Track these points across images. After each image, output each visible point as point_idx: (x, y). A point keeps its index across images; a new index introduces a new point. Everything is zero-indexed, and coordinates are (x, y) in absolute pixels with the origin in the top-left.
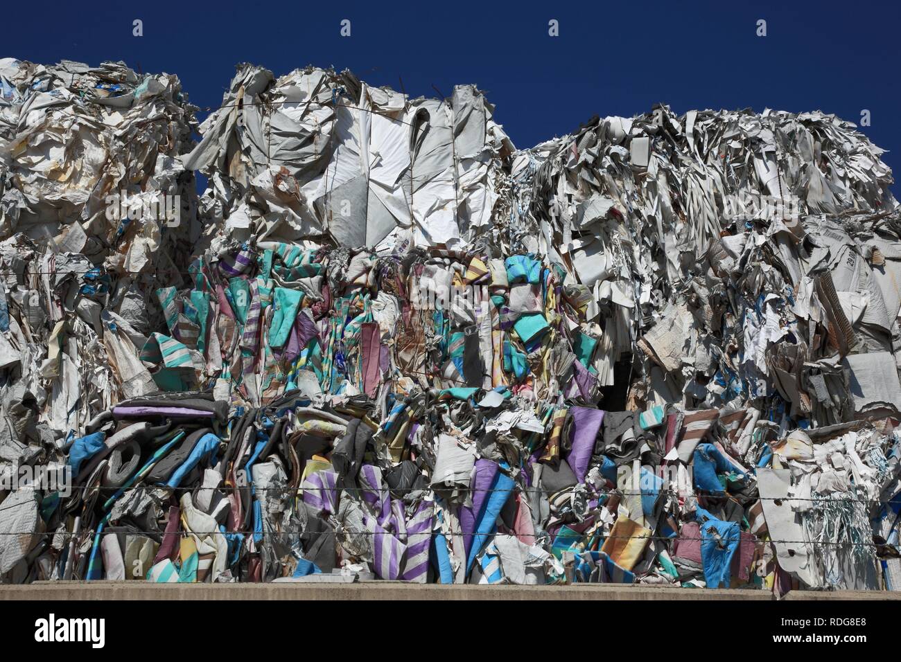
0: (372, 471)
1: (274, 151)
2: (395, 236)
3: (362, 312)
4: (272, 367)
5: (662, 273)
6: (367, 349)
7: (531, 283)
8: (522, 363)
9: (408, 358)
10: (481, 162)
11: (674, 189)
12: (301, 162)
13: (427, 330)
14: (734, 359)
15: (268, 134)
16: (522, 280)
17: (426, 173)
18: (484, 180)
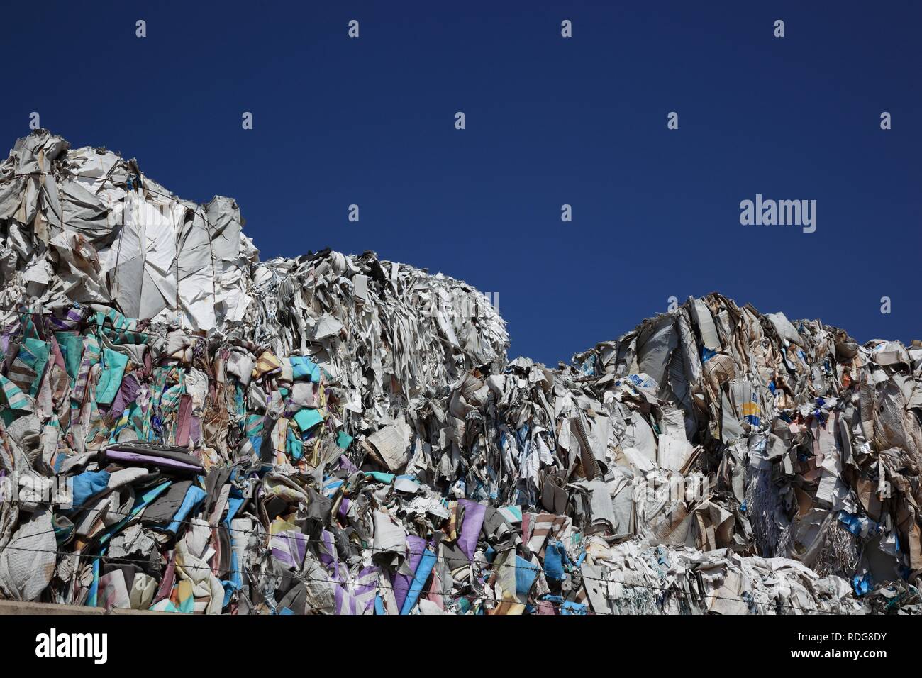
0: (328, 536)
1: (67, 217)
2: (165, 316)
3: (177, 383)
4: (98, 422)
5: (369, 388)
6: (180, 417)
7: (313, 382)
8: (300, 449)
9: (213, 431)
10: (237, 266)
11: (383, 321)
12: (93, 233)
13: (230, 409)
14: (482, 471)
15: (62, 200)
16: (306, 378)
17: (192, 266)
18: (237, 282)
